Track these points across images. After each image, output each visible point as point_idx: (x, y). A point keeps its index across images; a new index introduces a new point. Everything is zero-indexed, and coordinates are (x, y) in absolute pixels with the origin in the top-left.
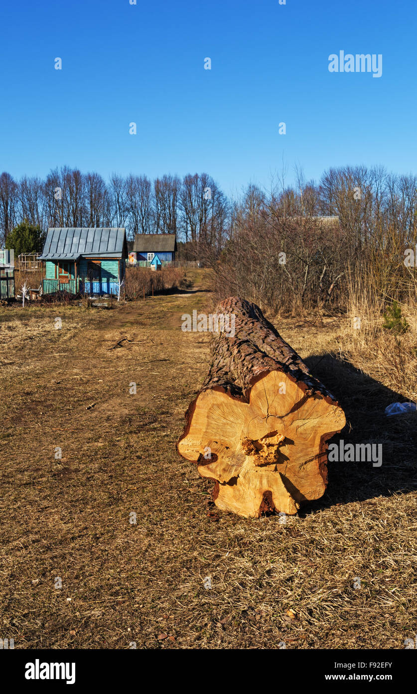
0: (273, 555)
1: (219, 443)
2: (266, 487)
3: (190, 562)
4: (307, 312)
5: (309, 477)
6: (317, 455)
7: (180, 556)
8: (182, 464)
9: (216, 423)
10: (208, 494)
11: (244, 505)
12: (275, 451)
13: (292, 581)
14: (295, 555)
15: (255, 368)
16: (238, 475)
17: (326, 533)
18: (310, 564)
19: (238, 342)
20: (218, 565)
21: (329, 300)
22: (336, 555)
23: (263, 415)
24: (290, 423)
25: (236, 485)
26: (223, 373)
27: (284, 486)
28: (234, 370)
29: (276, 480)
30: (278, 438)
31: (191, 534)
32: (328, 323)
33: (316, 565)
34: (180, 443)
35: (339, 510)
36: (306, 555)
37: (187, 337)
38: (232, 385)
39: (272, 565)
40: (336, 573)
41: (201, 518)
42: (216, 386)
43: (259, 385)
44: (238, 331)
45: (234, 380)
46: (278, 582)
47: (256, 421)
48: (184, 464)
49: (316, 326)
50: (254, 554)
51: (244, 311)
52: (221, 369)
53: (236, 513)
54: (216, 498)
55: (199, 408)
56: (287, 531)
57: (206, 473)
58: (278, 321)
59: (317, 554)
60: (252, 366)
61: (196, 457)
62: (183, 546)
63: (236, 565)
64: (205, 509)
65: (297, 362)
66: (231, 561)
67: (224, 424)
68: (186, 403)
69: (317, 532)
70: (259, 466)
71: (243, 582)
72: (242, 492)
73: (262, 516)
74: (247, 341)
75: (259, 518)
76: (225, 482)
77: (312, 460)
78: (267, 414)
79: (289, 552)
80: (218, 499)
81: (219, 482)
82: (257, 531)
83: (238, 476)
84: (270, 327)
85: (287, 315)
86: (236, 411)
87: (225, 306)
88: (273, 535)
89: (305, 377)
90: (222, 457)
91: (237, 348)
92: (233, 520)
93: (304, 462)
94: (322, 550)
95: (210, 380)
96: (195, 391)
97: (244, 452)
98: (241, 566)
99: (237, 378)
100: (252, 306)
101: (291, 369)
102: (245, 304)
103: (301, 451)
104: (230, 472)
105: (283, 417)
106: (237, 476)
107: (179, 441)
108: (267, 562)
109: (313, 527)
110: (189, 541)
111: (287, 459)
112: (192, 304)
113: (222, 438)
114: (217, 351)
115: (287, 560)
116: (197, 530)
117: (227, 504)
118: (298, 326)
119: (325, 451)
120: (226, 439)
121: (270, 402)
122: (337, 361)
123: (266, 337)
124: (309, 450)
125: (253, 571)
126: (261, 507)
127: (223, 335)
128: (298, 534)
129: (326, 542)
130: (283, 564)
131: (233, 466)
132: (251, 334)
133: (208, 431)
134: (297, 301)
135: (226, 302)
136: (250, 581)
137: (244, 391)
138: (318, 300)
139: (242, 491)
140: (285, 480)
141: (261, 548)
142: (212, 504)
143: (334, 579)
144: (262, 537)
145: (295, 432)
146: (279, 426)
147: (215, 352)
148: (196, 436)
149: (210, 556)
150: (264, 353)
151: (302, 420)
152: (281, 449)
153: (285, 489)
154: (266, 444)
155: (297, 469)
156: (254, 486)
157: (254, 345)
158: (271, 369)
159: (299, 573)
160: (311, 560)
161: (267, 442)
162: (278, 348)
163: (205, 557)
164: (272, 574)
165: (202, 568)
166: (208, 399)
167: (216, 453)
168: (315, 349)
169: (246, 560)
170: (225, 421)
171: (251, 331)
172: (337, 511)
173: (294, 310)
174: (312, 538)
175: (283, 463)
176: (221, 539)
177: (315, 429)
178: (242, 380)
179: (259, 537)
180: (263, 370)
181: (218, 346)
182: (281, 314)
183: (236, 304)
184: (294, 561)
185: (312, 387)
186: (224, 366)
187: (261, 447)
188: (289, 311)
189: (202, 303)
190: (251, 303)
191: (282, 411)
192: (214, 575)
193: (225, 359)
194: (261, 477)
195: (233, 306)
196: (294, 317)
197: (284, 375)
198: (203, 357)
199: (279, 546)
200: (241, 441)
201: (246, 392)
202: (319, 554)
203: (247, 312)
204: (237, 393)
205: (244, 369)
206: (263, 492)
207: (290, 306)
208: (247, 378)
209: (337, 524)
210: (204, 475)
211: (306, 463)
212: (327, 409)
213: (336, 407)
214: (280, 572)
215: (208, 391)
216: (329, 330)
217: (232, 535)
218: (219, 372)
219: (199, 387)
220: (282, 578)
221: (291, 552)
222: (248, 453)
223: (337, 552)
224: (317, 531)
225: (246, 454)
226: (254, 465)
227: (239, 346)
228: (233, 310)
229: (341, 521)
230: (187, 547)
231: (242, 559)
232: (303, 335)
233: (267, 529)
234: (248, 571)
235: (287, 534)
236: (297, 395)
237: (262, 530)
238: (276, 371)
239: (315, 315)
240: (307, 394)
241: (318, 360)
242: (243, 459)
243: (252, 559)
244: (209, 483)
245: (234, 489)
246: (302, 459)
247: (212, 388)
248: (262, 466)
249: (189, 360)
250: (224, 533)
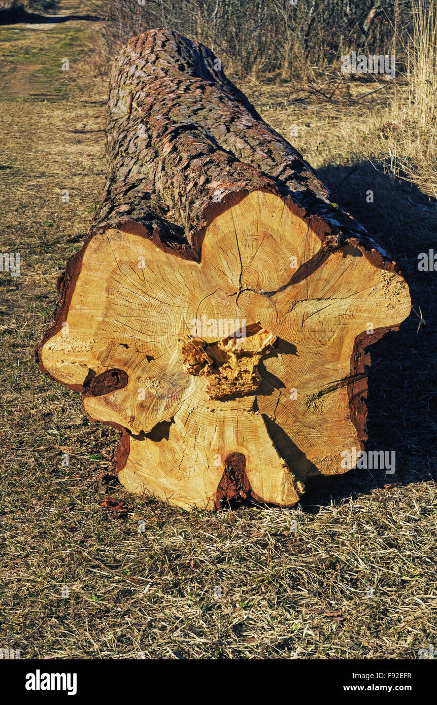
0: (247, 592)
1: (132, 348)
2: (232, 446)
3: (65, 604)
4: (314, 70)
5: (326, 425)
6: (346, 378)
7: (42, 591)
8: (44, 395)
9: (127, 304)
10: (103, 458)
11: (182, 483)
12: (255, 367)
13: (289, 650)
14: (296, 592)
15: (213, 184)
16: (172, 418)
17: (363, 546)
18: (328, 613)
19: (171, 128)
20: (128, 612)
21: (364, 46)
22: (384, 594)
23: (230, 289)
24: (288, 307)
25: (167, 440)
26: (140, 194)
27: (271, 443)
28: (164, 189)
29: (255, 431)
30: (262, 340)
31: (67, 545)
32: (364, 96)
33: (341, 616)
34: (47, 346)
35: (390, 499)
36: (320, 594)
37: (49, 117)
38: (162, 221)
39: (245, 614)
40: (384, 634)
41: (87, 508)
42: (127, 223)
43: (222, 221)
44: (170, 104)
45: (165, 211)
46: (259, 651)
47: (213, 302)
48: (48, 393)
49: (336, 102)
50: (206, 588)
51: (183, 61)
52: (134, 186)
53: (164, 499)
54: (121, 468)
55: (89, 269)
56: (278, 540)
57: (101, 413)
58: (251, 88)
59: (342, 592)
60: (208, 181)
61: (80, 377)
62: (48, 570)
63: (167, 611)
64: (96, 491)
65: (303, 174)
66: (155, 603)
67: (144, 306)
68: (50, 262)
69: (343, 544)
70: (217, 398)
71: (183, 649)
72: (179, 456)
73: (223, 507)
74: (192, 127)
75: (214, 512)
76: (142, 432)
77: (334, 389)
78: (239, 287)
79: (281, 586)
80: (125, 469)
81: (130, 432)
82: (211, 539)
83: (173, 421)
84: (240, 98)
85: (270, 75)
86: (170, 277)
87: (139, 50)
88: (247, 548)
89: (322, 208)
90: (139, 378)
91: (170, 141)
92: (158, 516)
93: (317, 391)
94: (354, 583)
95: (112, 209)
96: (70, 236)
97: (185, 367)
98: (178, 615)
99: (171, 206)
100: (200, 50)
101: (291, 189)
102: (184, 45)
103: (312, 369)
104: (155, 410)
105: (273, 293)
106: (169, 420)
107: (44, 342)
108: (235, 606)
109: (334, 534)
110: (63, 560)
111: (280, 385)
112: (58, 46)
113: (140, 336)
114: (123, 149)
115: (279, 603)
116: (79, 536)
117: (145, 482)
118: (297, 100)
119: (362, 371)
120: (148, 339)
121: (246, 260)
122: (386, 177)
123: (232, 120)
124: (330, 365)
125: (205, 625)
126: (220, 488)
127: (134, 113)
128: (301, 548)
129: (362, 566)
130: (270, 611)
131: (161, 397)
132: (199, 112)
133: (107, 320)
134: (293, 45)
135: (140, 42)
136: (198, 646)
137: (188, 235)
138: (341, 45)
139: (181, 454)
140: (275, 431)
141: (221, 576)
142: (111, 481)
143: (381, 646)
144: (222, 553)
145: (299, 328)
146: (264, 313)
147: (118, 150)
148: (83, 330)
149: (109, 592)
150: (230, 152)
151: (315, 302)
152: (267, 362)
153: (274, 451)
154: (234, 353)
155: (302, 408)
156: (206, 443)
157: (208, 137)
158: (249, 188)
159: (305, 631)
160: (331, 604)
161: (238, 347)
162: (261, 144)
163: (98, 593)
164: (245, 634)
165: (92, 617)
166: (110, 250)
167: (124, 369)
168: (334, 152)
169: (189, 602)
170: (145, 299)
171: (199, 106)
172: (385, 501)
173: (286, 64)
174: (332, 556)
175: (270, 394)
176: (132, 556)
177: (342, 321)
178: (184, 210)
179: (218, 553)
180: (233, 189)
181: (125, 136)
182: (258, 72)
183: (163, 45)
184: (294, 605)
185: (340, 228)
186: (141, 180)
187: (225, 356)
188: (274, 68)
189: (80, 45)
190: (196, 45)
191: (271, 279)
192: (119, 634)
193: (142, 166)
194: (222, 423)
195: (158, 48)
196: (286, 81)
197: (278, 201)
198: (87, 162)
199: (260, 572)
200: (181, 344)
201: (193, 237)
202: (348, 592)
203: (188, 63)
204: (173, 239)
205: (189, 188)
206: (226, 454)
207: (279, 55)
208: (197, 204)
209: (386, 528)
210: (96, 416)
211: (320, 394)
212: (370, 278)
213: (390, 274)
214: (263, 628)
215: (111, 232)
216: (364, 111)
217: (156, 547)
218: (131, 193)
219: (78, 228)
220: (267, 641)
221: (286, 586)
222: (196, 372)
223: (386, 589)
224: (343, 542)
225: (192, 373)
226: (209, 398)
227: (174, 137)
228: (157, 58)
229: (395, 522)
230: (58, 571)
231: (179, 599)
232: (307, 120)
233: (233, 535)
234: (192, 626)
235: (276, 548)
236: (307, 247)
237: (224, 538)
238: (260, 192)
239: (333, 78)
240: (328, 243)
241: (343, 175)
242: (183, 382)
243: (202, 599)
244: (104, 434)
245: (161, 447)
246: (311, 385)
247: (120, 226)
248: (224, 398)
249: (54, 169)
250: (139, 543)
